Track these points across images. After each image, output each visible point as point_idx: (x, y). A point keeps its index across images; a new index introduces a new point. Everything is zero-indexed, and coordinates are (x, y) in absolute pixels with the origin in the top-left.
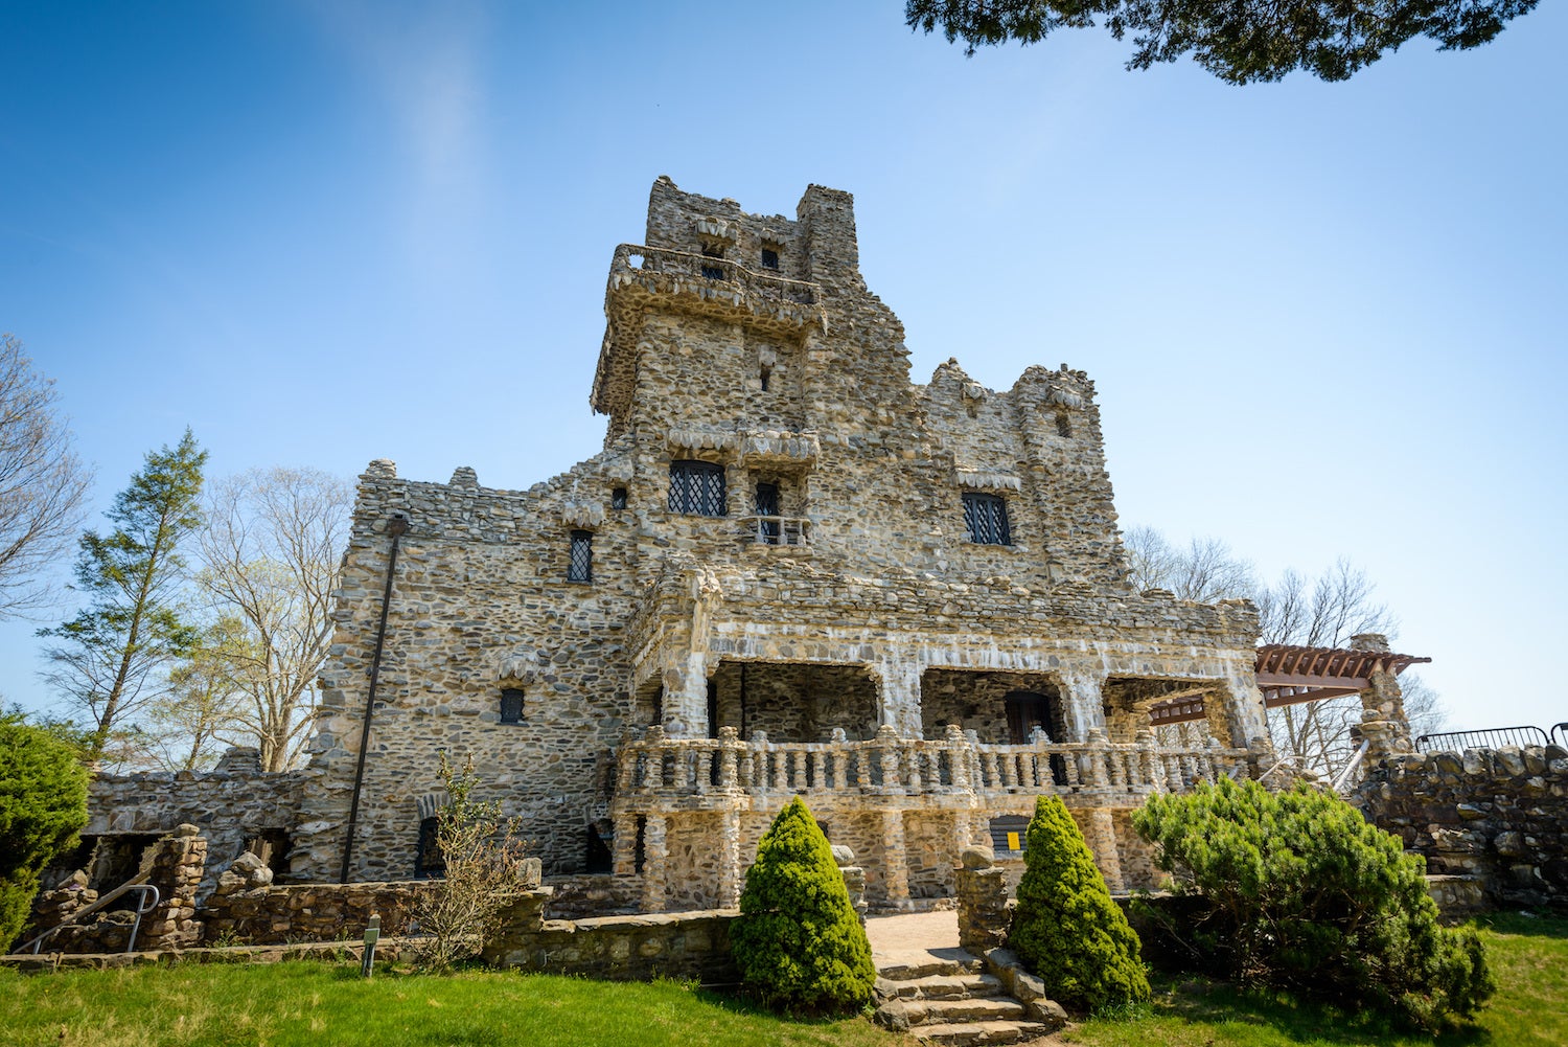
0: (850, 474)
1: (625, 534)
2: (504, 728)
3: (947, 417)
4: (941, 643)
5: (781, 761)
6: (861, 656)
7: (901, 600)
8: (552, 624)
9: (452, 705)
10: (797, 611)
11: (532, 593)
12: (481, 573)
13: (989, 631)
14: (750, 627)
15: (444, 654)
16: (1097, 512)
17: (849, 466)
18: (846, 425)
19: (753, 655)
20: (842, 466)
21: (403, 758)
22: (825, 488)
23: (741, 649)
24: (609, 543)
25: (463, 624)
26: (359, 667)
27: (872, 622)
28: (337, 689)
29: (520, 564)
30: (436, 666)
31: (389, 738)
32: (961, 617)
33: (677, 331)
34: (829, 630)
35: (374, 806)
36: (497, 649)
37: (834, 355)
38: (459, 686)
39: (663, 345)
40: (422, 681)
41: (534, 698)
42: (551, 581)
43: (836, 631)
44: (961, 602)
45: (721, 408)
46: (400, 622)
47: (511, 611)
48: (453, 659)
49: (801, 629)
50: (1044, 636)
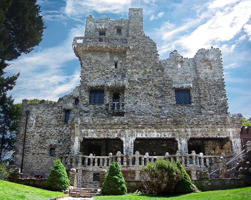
0: (137, 89)
1: (78, 110)
2: (51, 157)
3: (171, 68)
4: (140, 132)
5: (96, 160)
6: (118, 136)
7: (129, 122)
8: (61, 133)
9: (40, 152)
10: (101, 126)
11: (56, 126)
12: (45, 122)
13: (154, 128)
14: (89, 130)
15: (38, 141)
16: (219, 91)
17: (138, 87)
18: (137, 75)
19: (90, 137)
20: (135, 87)
21: (31, 163)
22: (130, 93)
23: (87, 135)
24: (74, 113)
25: (42, 134)
26: (21, 144)
27: (121, 127)
28: (17, 149)
29: (54, 119)
30: (36, 143)
31: (28, 159)
32: (145, 125)
33: (91, 56)
34: (109, 130)
35: (25, 173)
36: (49, 139)
37: (134, 56)
38: (41, 148)
39: (87, 60)
40: (34, 147)
41: (57, 150)
42: (60, 123)
43: (111, 130)
44: (146, 121)
45: (103, 75)
46: (29, 134)
47: (52, 131)
48: (40, 142)
49: (102, 130)
50: (170, 128)
